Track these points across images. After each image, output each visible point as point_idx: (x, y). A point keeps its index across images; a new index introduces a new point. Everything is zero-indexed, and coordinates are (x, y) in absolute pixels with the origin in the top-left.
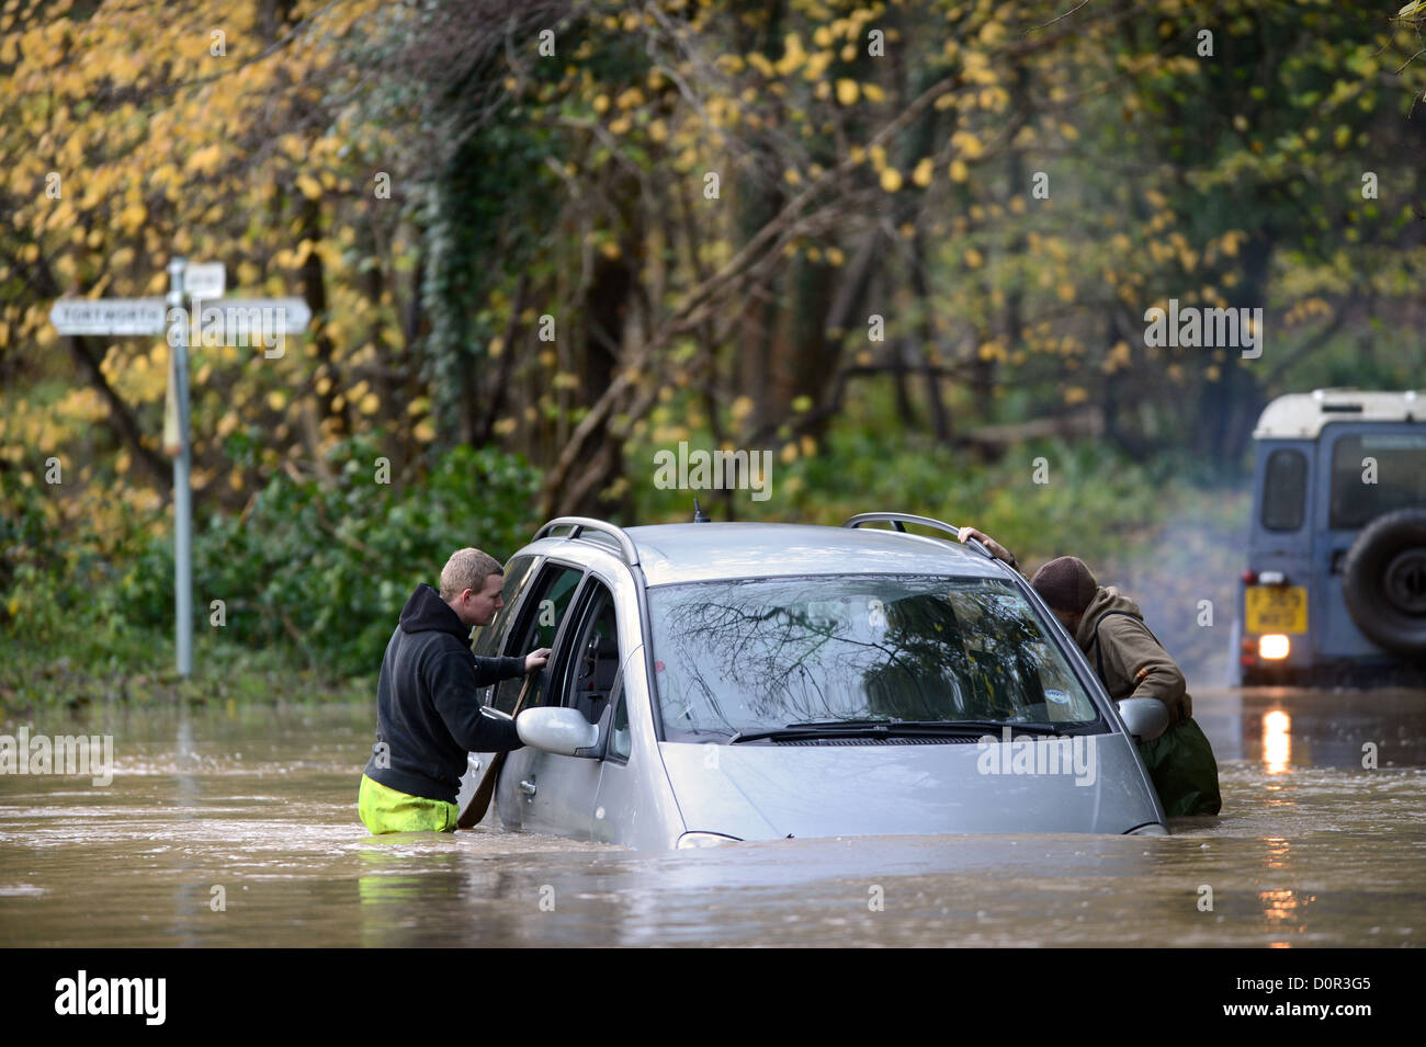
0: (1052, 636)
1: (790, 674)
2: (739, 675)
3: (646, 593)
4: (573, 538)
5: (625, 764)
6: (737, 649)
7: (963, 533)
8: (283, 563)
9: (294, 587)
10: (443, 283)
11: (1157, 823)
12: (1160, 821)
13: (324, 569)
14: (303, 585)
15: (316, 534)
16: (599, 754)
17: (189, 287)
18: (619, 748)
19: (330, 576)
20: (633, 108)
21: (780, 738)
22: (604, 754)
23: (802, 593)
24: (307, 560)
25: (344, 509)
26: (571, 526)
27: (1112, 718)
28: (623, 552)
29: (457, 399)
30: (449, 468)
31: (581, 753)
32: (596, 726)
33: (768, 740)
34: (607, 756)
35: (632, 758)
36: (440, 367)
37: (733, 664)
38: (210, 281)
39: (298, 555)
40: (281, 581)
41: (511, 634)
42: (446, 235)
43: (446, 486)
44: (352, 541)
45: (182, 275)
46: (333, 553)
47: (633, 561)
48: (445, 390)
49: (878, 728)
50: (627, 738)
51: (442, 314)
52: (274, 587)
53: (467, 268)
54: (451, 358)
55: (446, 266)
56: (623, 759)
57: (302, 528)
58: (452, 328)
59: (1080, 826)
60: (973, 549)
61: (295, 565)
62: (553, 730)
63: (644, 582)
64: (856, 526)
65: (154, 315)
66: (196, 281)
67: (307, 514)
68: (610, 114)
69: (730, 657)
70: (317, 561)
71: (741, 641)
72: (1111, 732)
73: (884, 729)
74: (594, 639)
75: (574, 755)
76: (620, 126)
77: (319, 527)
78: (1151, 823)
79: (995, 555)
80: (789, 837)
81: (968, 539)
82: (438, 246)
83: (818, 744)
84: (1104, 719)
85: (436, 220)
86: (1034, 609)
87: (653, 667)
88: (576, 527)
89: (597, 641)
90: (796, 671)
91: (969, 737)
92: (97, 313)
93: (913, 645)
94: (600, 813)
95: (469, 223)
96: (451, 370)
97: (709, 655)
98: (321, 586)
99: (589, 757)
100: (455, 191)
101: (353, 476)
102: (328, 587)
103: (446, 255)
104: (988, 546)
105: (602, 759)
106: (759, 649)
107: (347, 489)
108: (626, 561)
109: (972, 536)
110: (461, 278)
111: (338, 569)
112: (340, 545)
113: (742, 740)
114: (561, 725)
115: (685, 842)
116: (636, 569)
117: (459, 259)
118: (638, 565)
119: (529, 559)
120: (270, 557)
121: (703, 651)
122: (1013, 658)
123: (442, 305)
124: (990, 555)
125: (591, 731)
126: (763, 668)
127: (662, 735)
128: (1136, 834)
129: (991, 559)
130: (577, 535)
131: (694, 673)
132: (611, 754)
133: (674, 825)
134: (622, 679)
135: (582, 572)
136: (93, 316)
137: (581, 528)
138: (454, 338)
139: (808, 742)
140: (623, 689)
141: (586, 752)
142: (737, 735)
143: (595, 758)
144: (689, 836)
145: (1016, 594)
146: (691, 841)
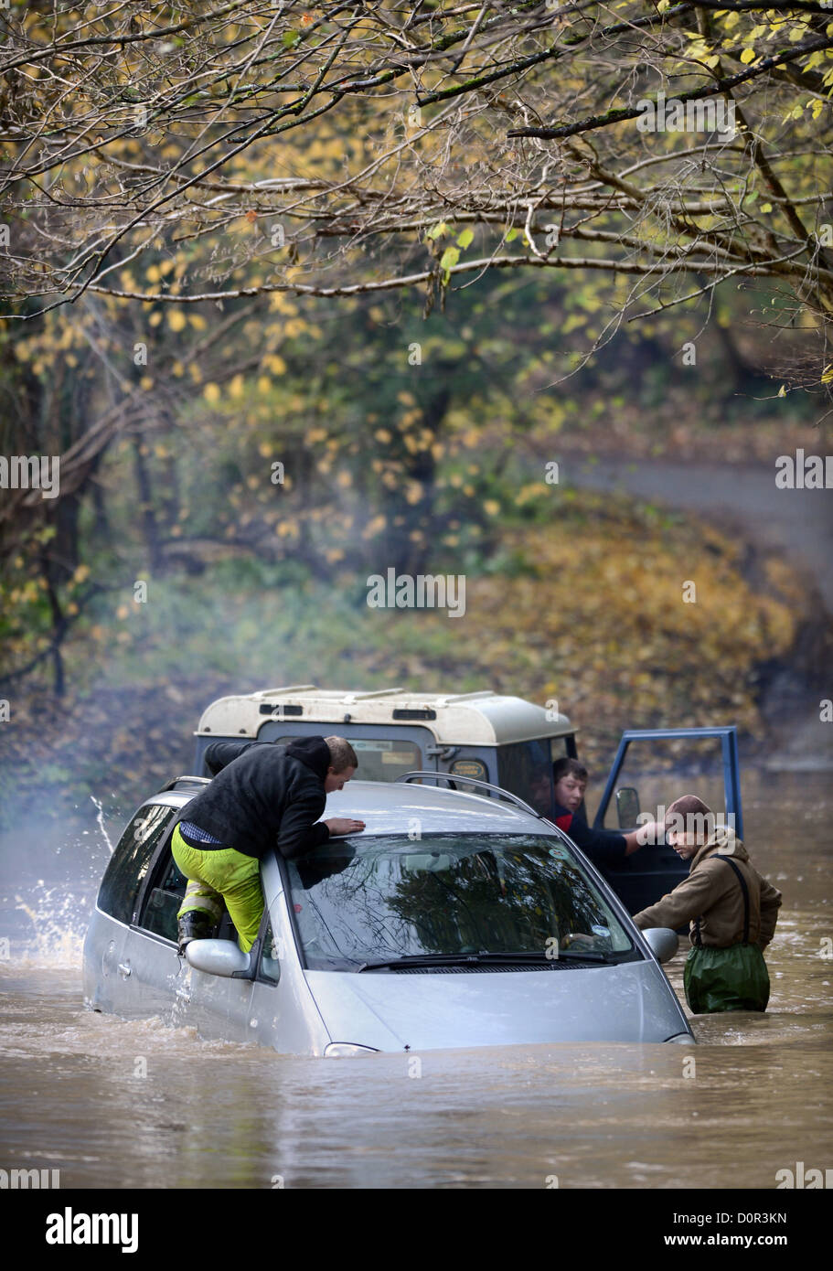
0: (593, 882)
5: (275, 986)
16: (250, 976)
18: (266, 971)
21: (397, 967)
22: (255, 977)
31: (236, 975)
33: (387, 969)
34: (257, 977)
35: (282, 982)
49: (469, 959)
50: (274, 964)
56: (273, 981)
59: (629, 1037)
62: (214, 957)
72: (644, 958)
75: (232, 977)
78: (681, 1034)
80: (407, 1047)
83: (427, 972)
84: (638, 948)
86: (577, 859)
87: (292, 910)
91: (536, 965)
94: (254, 1023)
99: (243, 978)
105: (253, 979)
113: (370, 968)
114: (220, 953)
115: (331, 1052)
124: (537, 815)
127: (307, 964)
128: (672, 1042)
129: (538, 818)
132: (260, 976)
139: (419, 970)
140: (270, 927)
141: (240, 974)
142: (365, 965)
143: (247, 978)
144: (334, 1046)
145: (562, 847)
146: (335, 1049)
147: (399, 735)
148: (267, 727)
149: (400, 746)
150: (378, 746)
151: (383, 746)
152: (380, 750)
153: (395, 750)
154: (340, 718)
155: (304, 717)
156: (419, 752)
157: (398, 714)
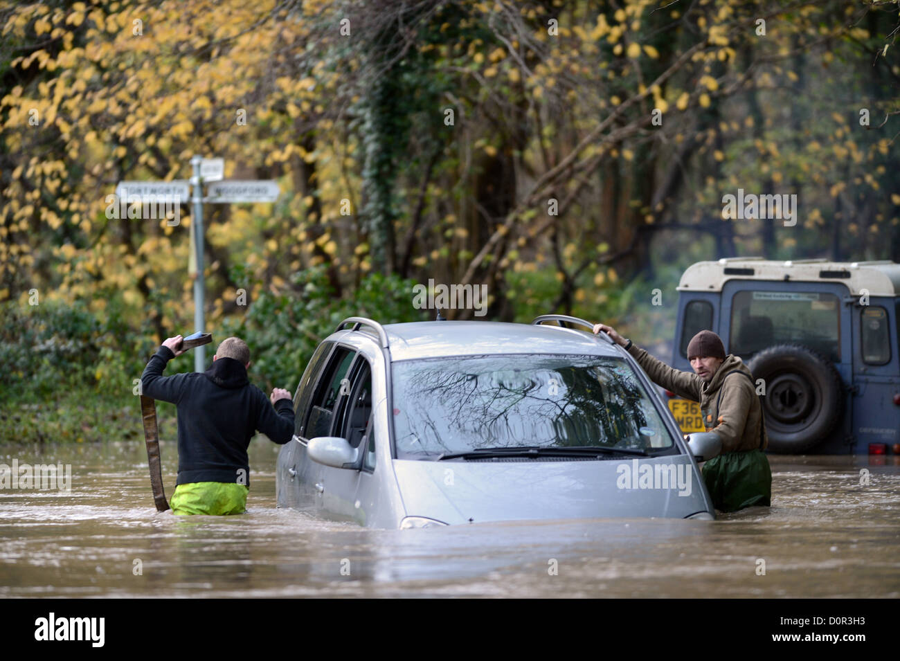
1: (498, 419)
2: (461, 421)
3: (390, 365)
4: (354, 331)
5: (372, 473)
6: (463, 402)
7: (597, 327)
8: (266, 348)
9: (273, 362)
10: (375, 171)
11: (706, 512)
12: (708, 510)
13: (292, 351)
14: (278, 361)
15: (289, 330)
16: (357, 467)
17: (203, 174)
18: (370, 464)
19: (294, 356)
20: (499, 60)
21: (469, 457)
22: (362, 467)
23: (506, 365)
24: (282, 346)
25: (305, 314)
26: (354, 324)
27: (682, 445)
28: (380, 339)
29: (384, 244)
30: (369, 287)
31: (347, 466)
32: (357, 450)
33: (462, 459)
34: (363, 468)
35: (377, 470)
36: (374, 224)
37: (459, 413)
38: (215, 169)
39: (277, 343)
40: (264, 359)
41: (316, 391)
42: (377, 140)
43: (367, 299)
44: (309, 334)
45: (199, 166)
46: (296, 341)
47: (385, 345)
48: (376, 239)
49: (531, 451)
50: (374, 457)
51: (374, 191)
52: (261, 363)
53: (388, 161)
54: (380, 218)
55: (376, 160)
56: (371, 470)
57: (278, 327)
58: (380, 200)
60: (602, 338)
61: (275, 348)
62: (329, 451)
63: (390, 358)
64: (539, 323)
65: (181, 191)
66: (207, 169)
67: (281, 316)
68: (486, 64)
69: (457, 408)
70: (288, 347)
71: (466, 397)
72: (680, 453)
73: (535, 452)
74: (362, 394)
75: (342, 468)
76: (490, 72)
77: (290, 326)
78: (700, 512)
79: (616, 341)
80: (471, 520)
81: (599, 332)
82: (371, 148)
83: (492, 461)
84: (677, 447)
85: (370, 132)
87: (392, 412)
88: (357, 324)
89: (364, 396)
90: (502, 417)
91: (589, 457)
92: (146, 189)
93: (580, 402)
94: (358, 504)
95: (390, 133)
96: (380, 226)
97: (440, 407)
98: (289, 362)
99: (352, 469)
100: (382, 113)
101: (310, 293)
102: (293, 363)
103: (377, 153)
104: (610, 335)
105: (360, 470)
106: (478, 402)
107: (307, 300)
108: (381, 345)
109: (602, 329)
110: (386, 168)
111: (299, 351)
112: (302, 335)
113: (445, 458)
114: (334, 449)
115: (406, 524)
116: (386, 350)
117: (384, 156)
118: (388, 348)
119: (330, 344)
120: (260, 344)
121: (435, 403)
122: (632, 412)
123: (374, 186)
124: (612, 342)
125: (353, 452)
126: (479, 415)
127: (395, 455)
130: (357, 329)
131: (426, 418)
132: (366, 467)
133: (400, 513)
134: (373, 419)
135: (356, 352)
136: (143, 191)
137: (360, 325)
138: (381, 206)
139: (487, 460)
140: (373, 427)
141: (350, 466)
142: (442, 455)
143: (356, 469)
144: (408, 519)
145: (626, 367)
146: (409, 522)
147: (824, 289)
148: (729, 285)
149: (825, 297)
150: (809, 297)
151: (813, 297)
152: (809, 299)
153: (821, 300)
154: (781, 277)
155: (756, 277)
156: (838, 302)
157: (824, 274)
